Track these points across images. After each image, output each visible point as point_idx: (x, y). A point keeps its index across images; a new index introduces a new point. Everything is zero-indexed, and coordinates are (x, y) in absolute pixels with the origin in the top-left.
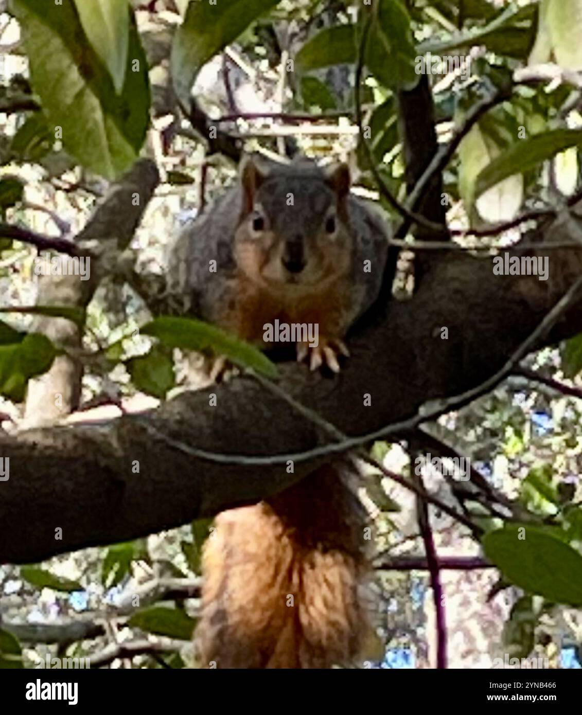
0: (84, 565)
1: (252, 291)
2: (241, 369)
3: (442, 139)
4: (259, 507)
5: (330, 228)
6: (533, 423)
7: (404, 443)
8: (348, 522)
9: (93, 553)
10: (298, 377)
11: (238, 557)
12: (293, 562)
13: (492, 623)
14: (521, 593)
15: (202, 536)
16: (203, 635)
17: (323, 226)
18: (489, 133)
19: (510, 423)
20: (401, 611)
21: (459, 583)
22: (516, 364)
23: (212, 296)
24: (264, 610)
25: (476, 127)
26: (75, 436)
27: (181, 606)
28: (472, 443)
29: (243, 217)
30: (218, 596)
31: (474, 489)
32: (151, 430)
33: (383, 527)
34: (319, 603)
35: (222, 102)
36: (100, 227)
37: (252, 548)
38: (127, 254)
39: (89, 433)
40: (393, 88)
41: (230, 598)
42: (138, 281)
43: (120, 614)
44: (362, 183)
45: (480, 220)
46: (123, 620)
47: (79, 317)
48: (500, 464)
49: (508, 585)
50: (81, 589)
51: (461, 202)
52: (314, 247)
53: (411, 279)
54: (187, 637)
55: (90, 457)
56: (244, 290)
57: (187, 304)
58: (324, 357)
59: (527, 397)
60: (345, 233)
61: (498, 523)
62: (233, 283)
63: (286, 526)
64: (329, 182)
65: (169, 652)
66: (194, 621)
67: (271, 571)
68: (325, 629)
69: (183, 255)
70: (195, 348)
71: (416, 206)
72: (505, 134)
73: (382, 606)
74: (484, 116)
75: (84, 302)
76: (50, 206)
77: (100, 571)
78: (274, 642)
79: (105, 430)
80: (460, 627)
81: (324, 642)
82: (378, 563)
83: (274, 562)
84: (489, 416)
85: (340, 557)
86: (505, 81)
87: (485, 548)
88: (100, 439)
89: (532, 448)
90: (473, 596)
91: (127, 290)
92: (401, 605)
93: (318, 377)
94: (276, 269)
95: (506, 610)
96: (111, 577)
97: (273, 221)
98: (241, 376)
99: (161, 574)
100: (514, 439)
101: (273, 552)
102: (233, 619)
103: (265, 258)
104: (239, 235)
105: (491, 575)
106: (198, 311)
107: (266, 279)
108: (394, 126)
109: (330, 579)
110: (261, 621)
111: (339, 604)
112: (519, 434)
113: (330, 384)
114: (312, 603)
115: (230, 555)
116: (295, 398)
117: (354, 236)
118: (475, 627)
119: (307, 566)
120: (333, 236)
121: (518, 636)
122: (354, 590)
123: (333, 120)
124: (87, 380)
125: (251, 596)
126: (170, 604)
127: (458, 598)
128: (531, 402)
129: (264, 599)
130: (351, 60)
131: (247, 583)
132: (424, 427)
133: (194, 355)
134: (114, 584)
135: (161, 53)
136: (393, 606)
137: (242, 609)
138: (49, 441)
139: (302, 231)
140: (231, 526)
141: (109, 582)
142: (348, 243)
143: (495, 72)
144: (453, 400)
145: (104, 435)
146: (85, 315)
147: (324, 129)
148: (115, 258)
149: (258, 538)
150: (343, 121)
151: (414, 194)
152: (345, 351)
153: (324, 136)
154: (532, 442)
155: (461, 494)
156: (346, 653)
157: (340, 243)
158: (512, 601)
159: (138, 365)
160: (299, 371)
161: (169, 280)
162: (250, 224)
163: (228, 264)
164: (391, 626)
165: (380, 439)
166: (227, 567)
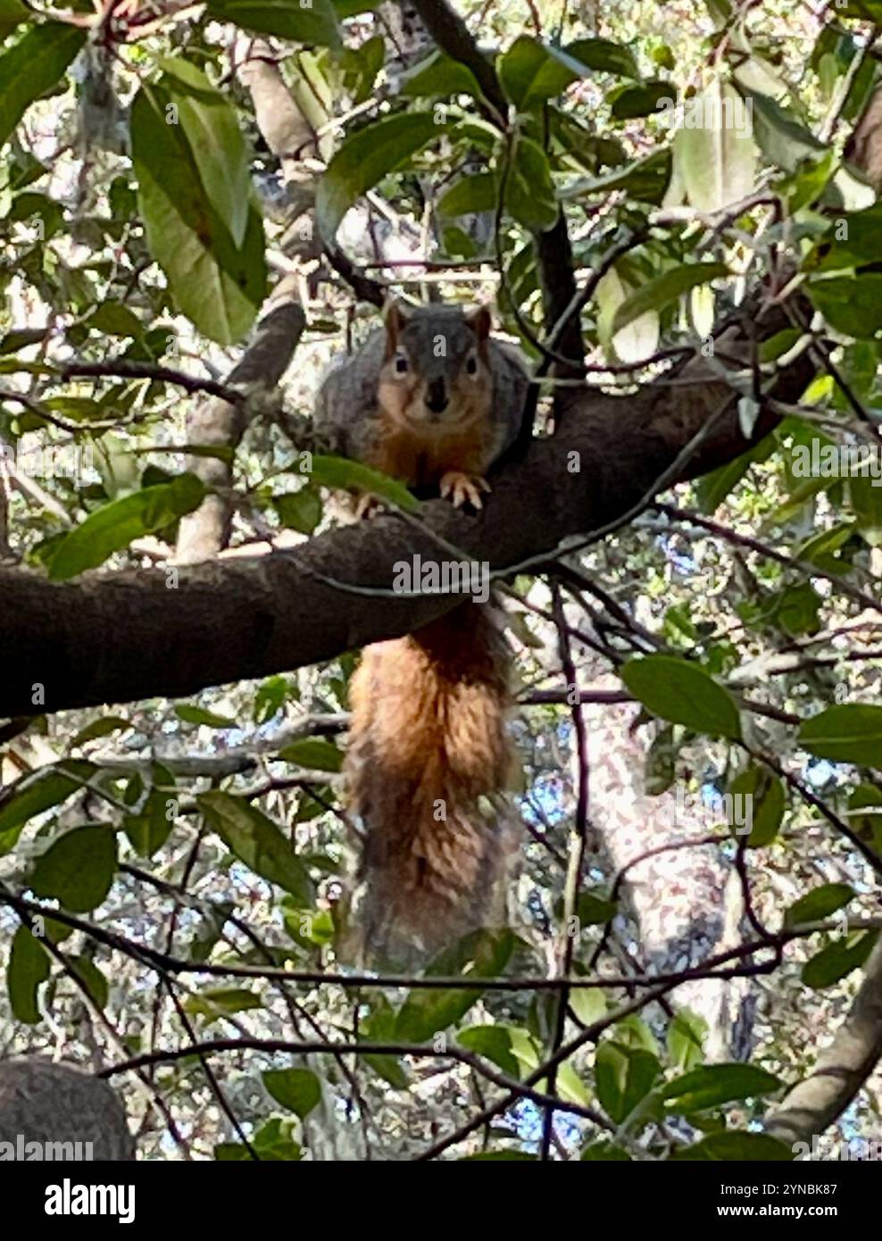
0: (240, 706)
1: (396, 431)
2: (386, 506)
3: (582, 285)
4: (405, 639)
5: (472, 369)
6: (674, 564)
7: (544, 577)
8: (491, 653)
9: (245, 686)
10: (441, 513)
11: (385, 690)
12: (438, 693)
13: (635, 757)
14: (663, 724)
15: (350, 669)
16: (352, 767)
17: (464, 368)
18: (626, 276)
19: (651, 564)
20: (547, 748)
21: (603, 719)
22: (653, 498)
23: (357, 437)
24: (411, 741)
25: (612, 272)
26: (225, 572)
27: (331, 740)
28: (615, 585)
29: (387, 359)
30: (366, 729)
31: (613, 621)
32: (299, 565)
33: (530, 667)
34: (463, 733)
35: (368, 253)
36: (249, 371)
37: (399, 681)
38: (274, 396)
39: (239, 569)
40: (531, 230)
41: (378, 730)
42: (285, 421)
43: (272, 749)
44: (504, 329)
45: (617, 360)
46: (274, 754)
47: (228, 456)
48: (643, 604)
49: (651, 719)
50: (235, 726)
51: (599, 348)
52: (455, 388)
53: (552, 422)
54: (336, 770)
55: (240, 593)
56: (388, 430)
57: (334, 444)
58: (466, 494)
59: (668, 539)
60: (485, 373)
61: (638, 655)
62: (377, 424)
63: (432, 659)
64: (470, 324)
65: (321, 785)
66: (342, 755)
67: (417, 703)
68: (470, 758)
69: (331, 396)
70: (341, 485)
71: (555, 345)
72: (641, 277)
73: (529, 743)
74: (620, 260)
75: (235, 441)
76: (204, 356)
77: (252, 709)
78: (422, 770)
79: (254, 566)
80: (604, 760)
81: (470, 772)
82: (523, 697)
83: (420, 694)
84: (631, 557)
85: (483, 688)
86: (640, 225)
87: (626, 681)
88: (249, 575)
89: (674, 588)
90: (617, 732)
91: (275, 428)
92: (548, 742)
93: (461, 513)
94: (419, 409)
95: (648, 743)
96: (263, 713)
97: (415, 363)
98: (387, 513)
99: (311, 709)
100: (656, 579)
101: (418, 685)
102: (380, 752)
103: (409, 399)
104: (383, 376)
105: (633, 708)
106: (344, 450)
107: (409, 419)
108: (533, 272)
109: (474, 709)
110: (407, 752)
111: (484, 736)
112: (660, 574)
113: (474, 521)
114: (458, 733)
115: (376, 688)
116: (438, 533)
117: (495, 376)
118: (618, 761)
119: (452, 699)
120: (474, 377)
121: (659, 768)
122: (499, 722)
123: (475, 267)
124: (237, 520)
125: (397, 728)
126: (321, 739)
127: (603, 733)
128: (672, 544)
129: (411, 731)
130: (492, 207)
131: (394, 716)
132: (565, 561)
133: (340, 492)
134: (267, 719)
135: (307, 202)
136: (540, 743)
137: (390, 740)
138: (200, 578)
139: (443, 372)
140: (377, 659)
141: (261, 717)
142: (489, 384)
143: (631, 219)
144: (593, 534)
145: (252, 571)
146: (234, 456)
147: (466, 275)
148: (263, 400)
149: (404, 671)
150: (484, 267)
151: (554, 335)
152: (487, 489)
153: (466, 284)
154: (672, 582)
155: (601, 626)
156: (491, 783)
157: (481, 383)
158: (654, 735)
159: (286, 503)
160: (443, 508)
161: (316, 421)
162: (394, 366)
163: (371, 405)
164: (538, 763)
165: (522, 572)
166: (374, 701)
